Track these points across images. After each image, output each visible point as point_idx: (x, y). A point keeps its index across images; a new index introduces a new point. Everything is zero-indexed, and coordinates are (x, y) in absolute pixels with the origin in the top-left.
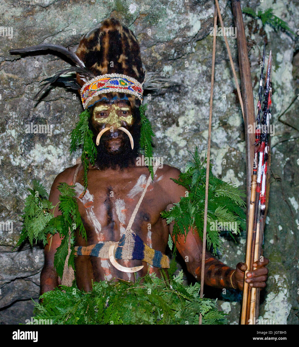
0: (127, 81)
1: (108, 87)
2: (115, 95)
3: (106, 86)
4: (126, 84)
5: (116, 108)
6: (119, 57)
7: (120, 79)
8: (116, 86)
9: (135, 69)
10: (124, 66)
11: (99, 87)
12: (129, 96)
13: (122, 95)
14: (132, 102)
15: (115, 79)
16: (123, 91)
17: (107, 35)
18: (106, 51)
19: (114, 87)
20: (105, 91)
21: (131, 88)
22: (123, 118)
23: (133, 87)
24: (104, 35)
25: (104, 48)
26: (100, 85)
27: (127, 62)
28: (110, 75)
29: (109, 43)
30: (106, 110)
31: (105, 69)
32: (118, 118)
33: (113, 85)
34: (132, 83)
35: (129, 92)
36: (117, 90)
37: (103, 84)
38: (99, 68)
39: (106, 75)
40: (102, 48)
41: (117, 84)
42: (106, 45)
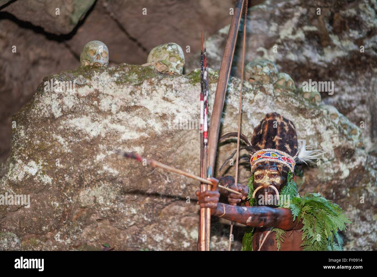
0: (278, 154)
1: (263, 158)
2: (267, 163)
3: (261, 157)
4: (277, 156)
5: (268, 172)
6: (274, 138)
7: (272, 152)
8: (268, 157)
9: (287, 146)
10: (277, 143)
11: (257, 158)
12: (278, 164)
13: (272, 163)
14: (280, 168)
15: (268, 152)
16: (273, 160)
17: (267, 122)
18: (265, 134)
19: (267, 158)
20: (261, 161)
21: (281, 158)
22: (273, 179)
23: (282, 158)
24: (265, 123)
25: (264, 132)
26: (259, 157)
27: (280, 141)
28: (265, 150)
29: (268, 128)
30: (261, 174)
31: (263, 146)
32: (269, 179)
33: (266, 156)
34: (282, 155)
35: (279, 161)
36: (269, 160)
37: (260, 156)
38: (259, 146)
39: (263, 150)
40: (263, 132)
41: (270, 155)
42: (266, 130)
